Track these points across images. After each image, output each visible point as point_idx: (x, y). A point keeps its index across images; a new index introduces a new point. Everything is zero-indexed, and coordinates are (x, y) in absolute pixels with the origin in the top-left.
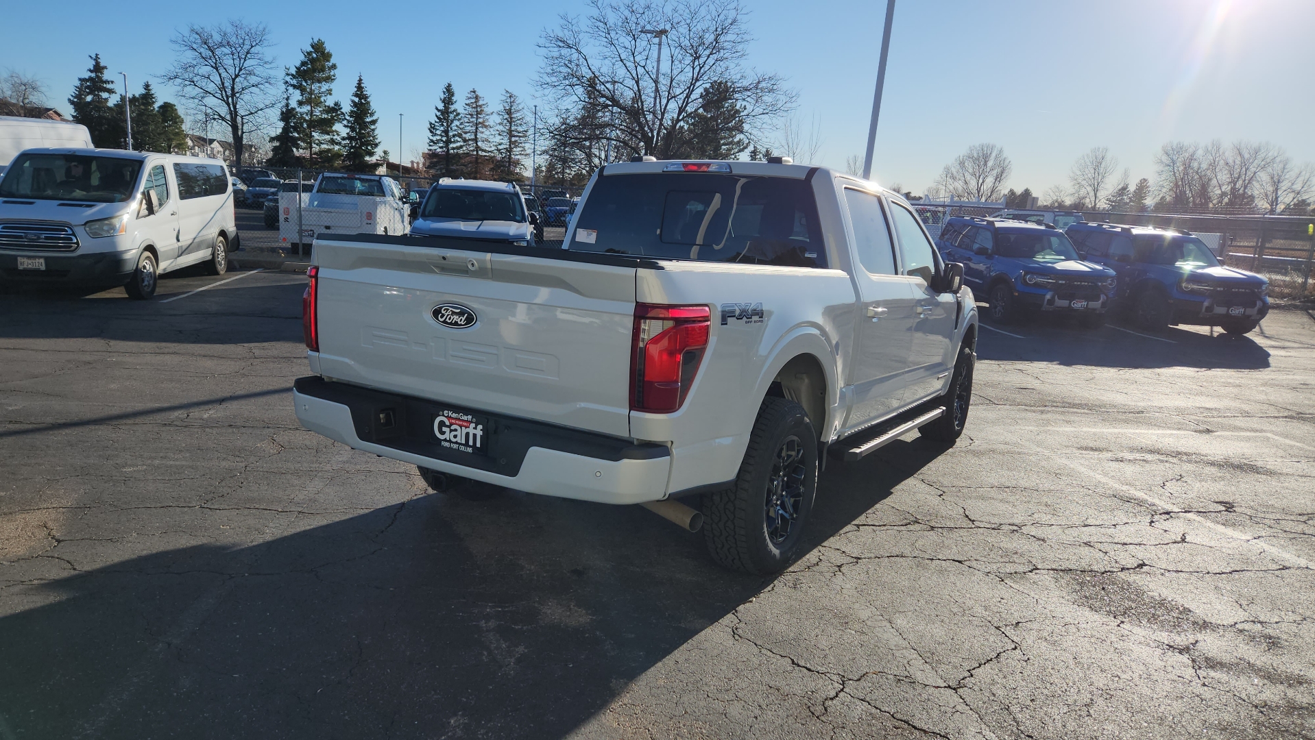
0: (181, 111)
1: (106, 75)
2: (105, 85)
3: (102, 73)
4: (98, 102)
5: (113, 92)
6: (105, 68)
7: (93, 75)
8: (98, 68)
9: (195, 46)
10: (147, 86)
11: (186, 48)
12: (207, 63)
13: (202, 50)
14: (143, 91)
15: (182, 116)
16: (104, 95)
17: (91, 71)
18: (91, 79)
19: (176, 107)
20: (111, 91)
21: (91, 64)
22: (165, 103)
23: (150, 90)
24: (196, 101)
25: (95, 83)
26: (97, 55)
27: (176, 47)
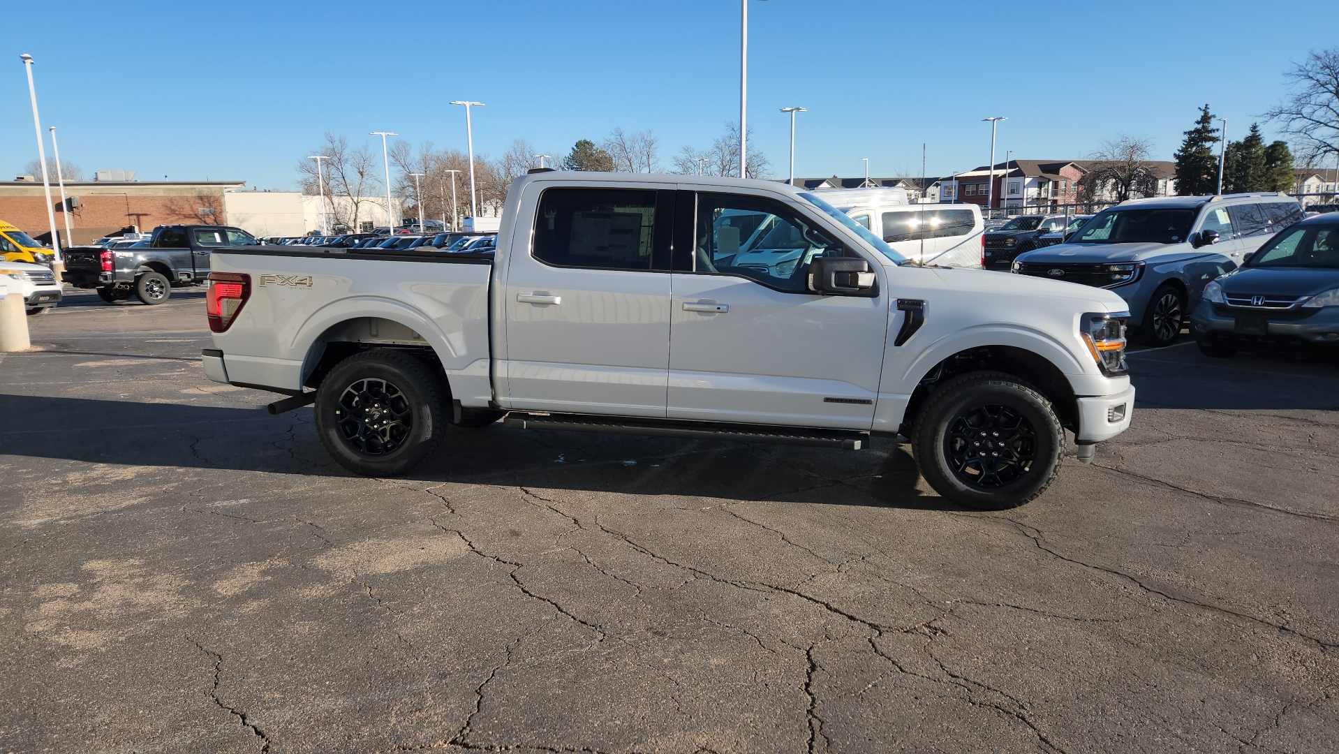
0: (1291, 147)
1: (1213, 124)
2: (1210, 135)
3: (1209, 123)
4: (1200, 153)
5: (1217, 140)
6: (1214, 116)
7: (1200, 126)
8: (1206, 119)
9: (1311, 74)
10: (1254, 128)
11: (1300, 78)
12: (1326, 90)
13: (1319, 77)
14: (1249, 134)
15: (1293, 154)
16: (1207, 144)
17: (1198, 123)
18: (1197, 131)
19: (1287, 145)
20: (1215, 140)
21: (1200, 114)
22: (1275, 142)
23: (1257, 131)
24: (1301, 134)
25: (1200, 135)
26: (1207, 105)
27: (1288, 79)
